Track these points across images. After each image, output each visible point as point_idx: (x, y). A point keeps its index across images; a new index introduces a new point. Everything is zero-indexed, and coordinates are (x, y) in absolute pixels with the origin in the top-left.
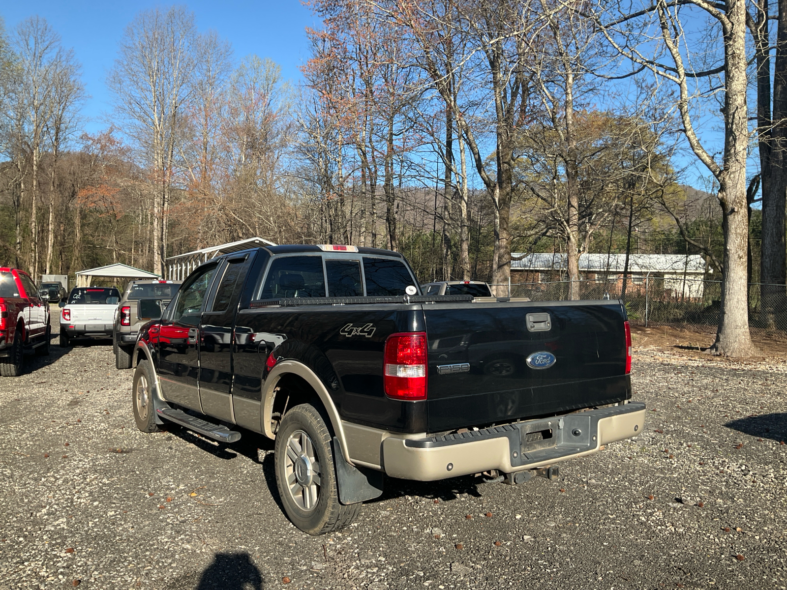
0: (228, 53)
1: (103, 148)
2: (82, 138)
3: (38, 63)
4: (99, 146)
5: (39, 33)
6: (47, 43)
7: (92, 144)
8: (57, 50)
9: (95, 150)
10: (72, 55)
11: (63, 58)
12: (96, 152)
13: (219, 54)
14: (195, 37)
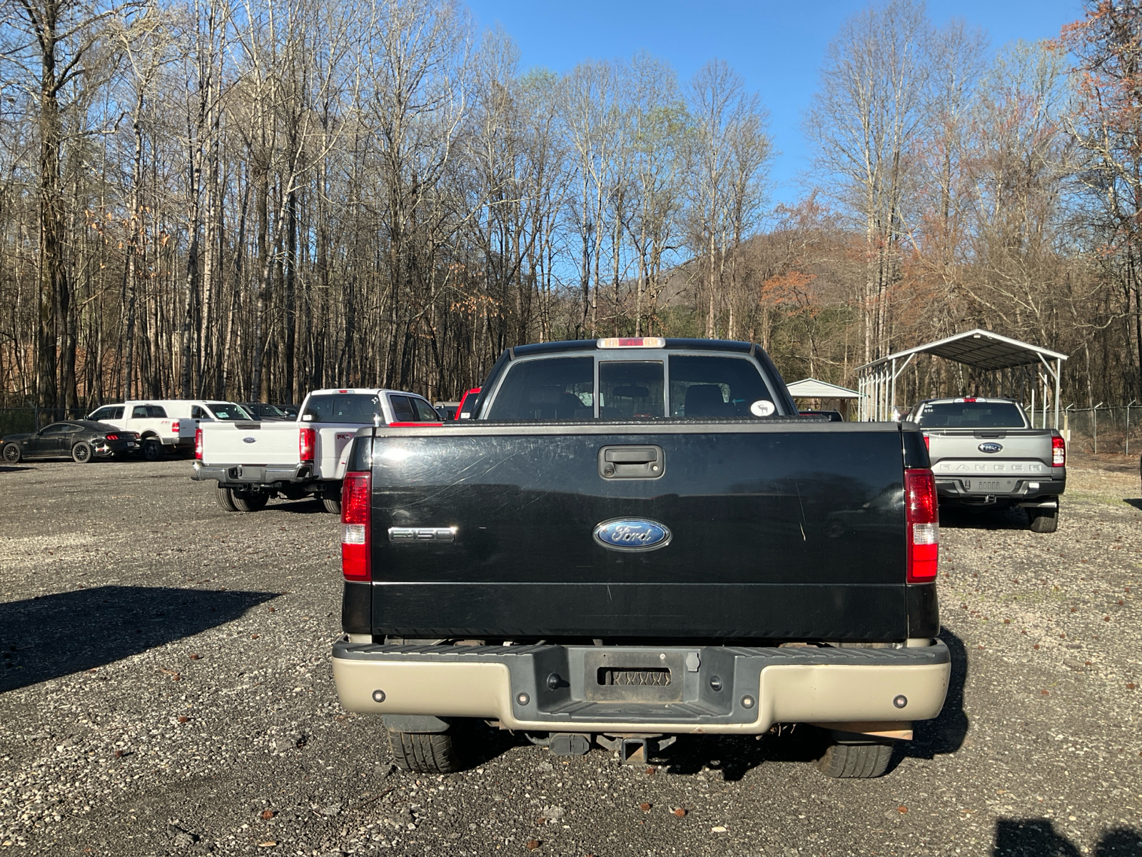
0: (980, 47)
1: (802, 222)
2: (777, 211)
3: (717, 122)
4: (799, 217)
5: (719, 81)
6: (727, 92)
7: (791, 217)
8: (738, 99)
9: (794, 225)
10: (757, 100)
11: (747, 108)
12: (795, 227)
13: (968, 51)
14: (928, 35)
